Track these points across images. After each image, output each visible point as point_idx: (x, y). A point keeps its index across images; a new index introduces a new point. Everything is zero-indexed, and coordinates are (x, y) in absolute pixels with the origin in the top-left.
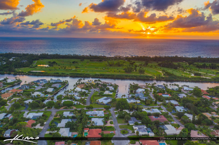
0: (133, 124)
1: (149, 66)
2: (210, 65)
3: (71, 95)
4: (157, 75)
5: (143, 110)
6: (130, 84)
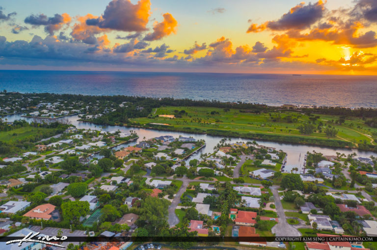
0: (307, 213)
1: (345, 124)
3: (211, 161)
4: (361, 141)
5: (327, 194)
6: (308, 153)
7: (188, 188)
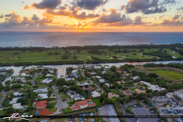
0: (70, 94)
1: (80, 53)
2: (123, 50)
3: (18, 80)
4: (87, 59)
5: (77, 84)
6: (67, 68)
7: (6, 97)
